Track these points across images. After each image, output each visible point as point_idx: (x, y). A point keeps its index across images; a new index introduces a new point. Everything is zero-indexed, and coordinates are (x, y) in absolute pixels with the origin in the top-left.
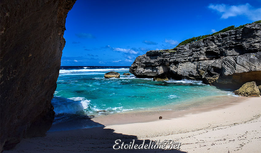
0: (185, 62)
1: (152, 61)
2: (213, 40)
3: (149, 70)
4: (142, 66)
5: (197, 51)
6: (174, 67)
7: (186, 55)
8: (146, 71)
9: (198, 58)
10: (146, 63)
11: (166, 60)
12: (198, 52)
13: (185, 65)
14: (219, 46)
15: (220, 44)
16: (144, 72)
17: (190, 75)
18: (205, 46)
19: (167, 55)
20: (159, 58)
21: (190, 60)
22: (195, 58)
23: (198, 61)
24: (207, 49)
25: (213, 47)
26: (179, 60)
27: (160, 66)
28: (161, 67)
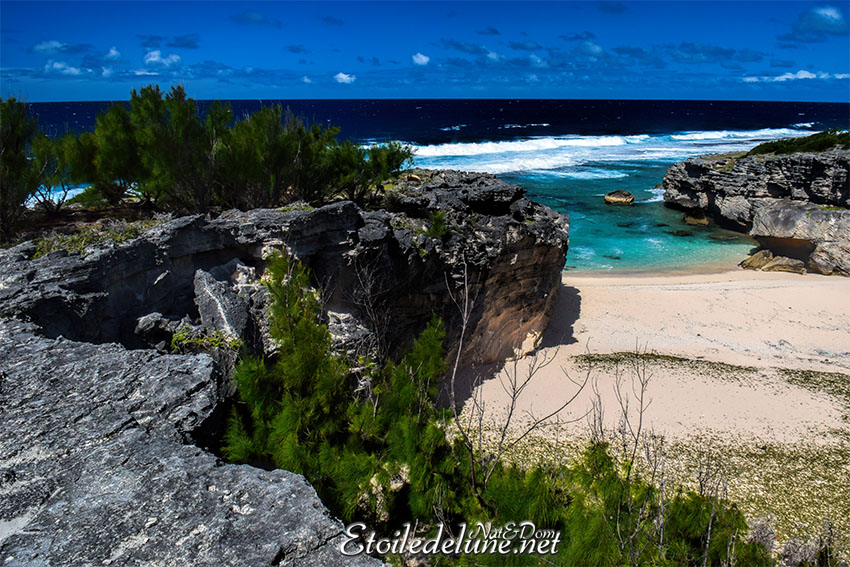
0: (735, 195)
1: (692, 181)
2: (780, 166)
3: (686, 196)
4: (676, 187)
5: (754, 180)
6: (720, 199)
7: (739, 184)
8: (681, 196)
9: (754, 192)
10: (680, 182)
11: (713, 185)
12: (755, 183)
13: (734, 199)
14: (786, 177)
15: (789, 174)
16: (679, 197)
17: (739, 218)
18: (767, 173)
19: (714, 175)
20: (704, 178)
21: (742, 193)
22: (750, 192)
23: (754, 196)
24: (770, 179)
25: (779, 177)
26: (726, 189)
27: (703, 192)
28: (705, 195)
